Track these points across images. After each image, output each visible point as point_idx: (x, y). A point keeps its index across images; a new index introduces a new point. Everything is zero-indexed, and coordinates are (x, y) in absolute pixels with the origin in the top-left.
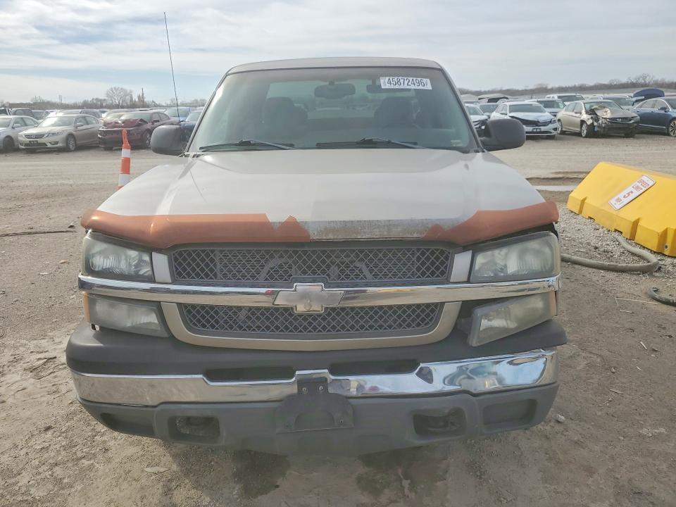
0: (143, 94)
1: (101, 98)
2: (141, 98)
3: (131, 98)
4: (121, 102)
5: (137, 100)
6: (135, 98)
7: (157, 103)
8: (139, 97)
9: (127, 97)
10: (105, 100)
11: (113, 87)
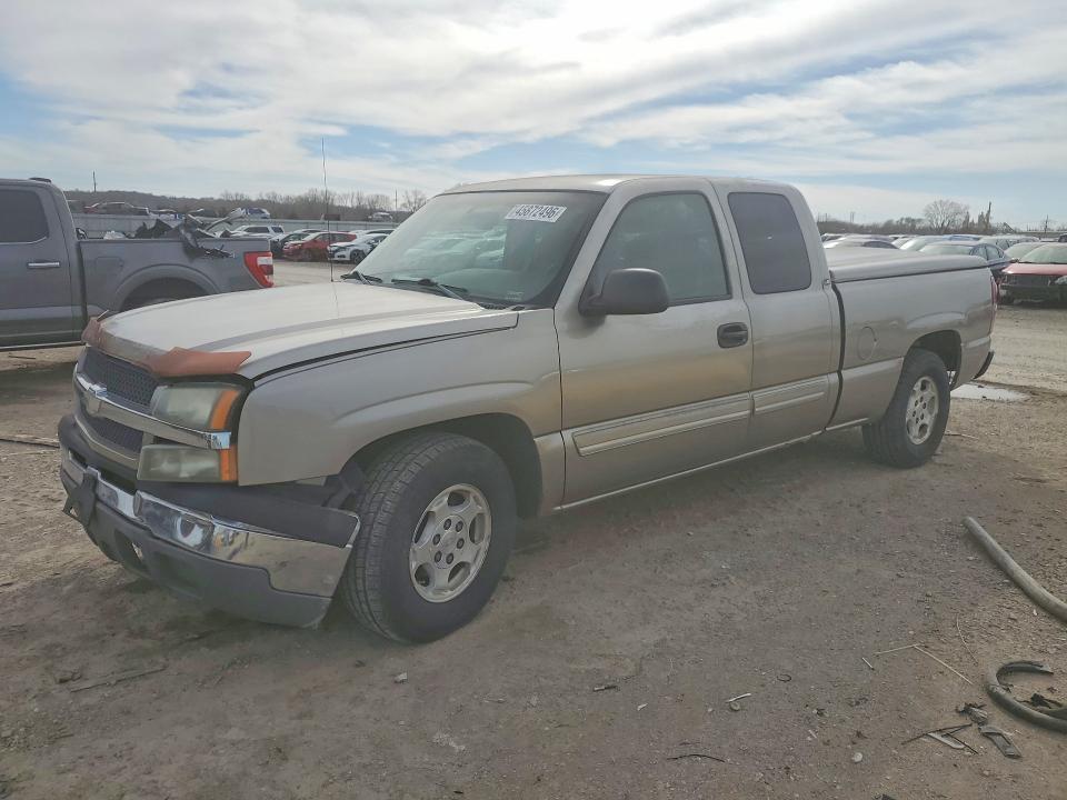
0: (989, 211)
1: (913, 217)
2: (984, 219)
3: (968, 218)
4: (945, 224)
5: (976, 221)
6: (974, 218)
7: (1012, 226)
8: (981, 217)
9: (958, 217)
10: (919, 220)
11: (938, 200)
